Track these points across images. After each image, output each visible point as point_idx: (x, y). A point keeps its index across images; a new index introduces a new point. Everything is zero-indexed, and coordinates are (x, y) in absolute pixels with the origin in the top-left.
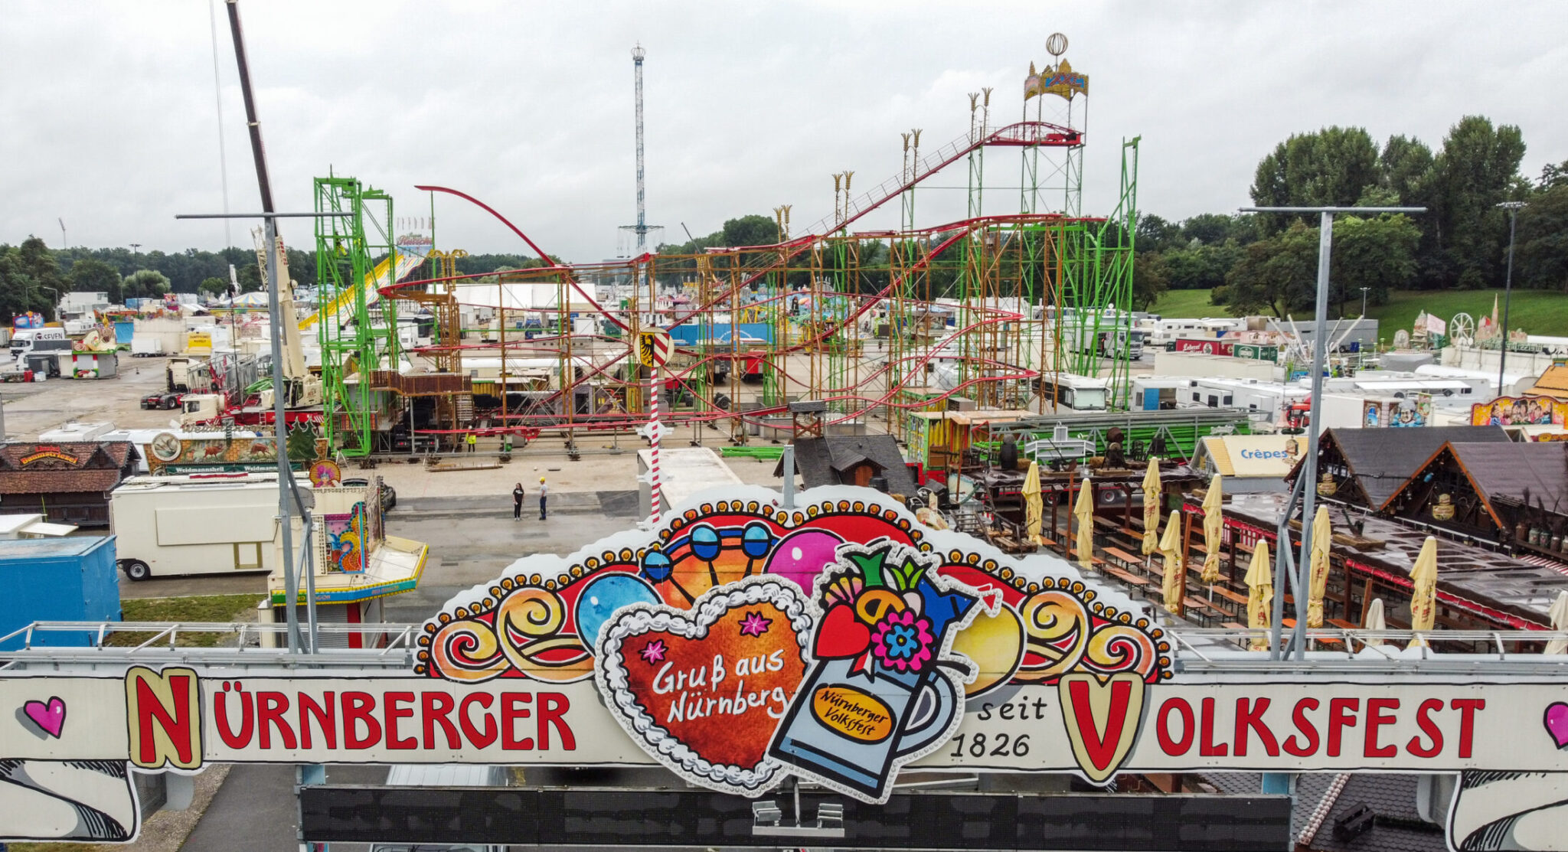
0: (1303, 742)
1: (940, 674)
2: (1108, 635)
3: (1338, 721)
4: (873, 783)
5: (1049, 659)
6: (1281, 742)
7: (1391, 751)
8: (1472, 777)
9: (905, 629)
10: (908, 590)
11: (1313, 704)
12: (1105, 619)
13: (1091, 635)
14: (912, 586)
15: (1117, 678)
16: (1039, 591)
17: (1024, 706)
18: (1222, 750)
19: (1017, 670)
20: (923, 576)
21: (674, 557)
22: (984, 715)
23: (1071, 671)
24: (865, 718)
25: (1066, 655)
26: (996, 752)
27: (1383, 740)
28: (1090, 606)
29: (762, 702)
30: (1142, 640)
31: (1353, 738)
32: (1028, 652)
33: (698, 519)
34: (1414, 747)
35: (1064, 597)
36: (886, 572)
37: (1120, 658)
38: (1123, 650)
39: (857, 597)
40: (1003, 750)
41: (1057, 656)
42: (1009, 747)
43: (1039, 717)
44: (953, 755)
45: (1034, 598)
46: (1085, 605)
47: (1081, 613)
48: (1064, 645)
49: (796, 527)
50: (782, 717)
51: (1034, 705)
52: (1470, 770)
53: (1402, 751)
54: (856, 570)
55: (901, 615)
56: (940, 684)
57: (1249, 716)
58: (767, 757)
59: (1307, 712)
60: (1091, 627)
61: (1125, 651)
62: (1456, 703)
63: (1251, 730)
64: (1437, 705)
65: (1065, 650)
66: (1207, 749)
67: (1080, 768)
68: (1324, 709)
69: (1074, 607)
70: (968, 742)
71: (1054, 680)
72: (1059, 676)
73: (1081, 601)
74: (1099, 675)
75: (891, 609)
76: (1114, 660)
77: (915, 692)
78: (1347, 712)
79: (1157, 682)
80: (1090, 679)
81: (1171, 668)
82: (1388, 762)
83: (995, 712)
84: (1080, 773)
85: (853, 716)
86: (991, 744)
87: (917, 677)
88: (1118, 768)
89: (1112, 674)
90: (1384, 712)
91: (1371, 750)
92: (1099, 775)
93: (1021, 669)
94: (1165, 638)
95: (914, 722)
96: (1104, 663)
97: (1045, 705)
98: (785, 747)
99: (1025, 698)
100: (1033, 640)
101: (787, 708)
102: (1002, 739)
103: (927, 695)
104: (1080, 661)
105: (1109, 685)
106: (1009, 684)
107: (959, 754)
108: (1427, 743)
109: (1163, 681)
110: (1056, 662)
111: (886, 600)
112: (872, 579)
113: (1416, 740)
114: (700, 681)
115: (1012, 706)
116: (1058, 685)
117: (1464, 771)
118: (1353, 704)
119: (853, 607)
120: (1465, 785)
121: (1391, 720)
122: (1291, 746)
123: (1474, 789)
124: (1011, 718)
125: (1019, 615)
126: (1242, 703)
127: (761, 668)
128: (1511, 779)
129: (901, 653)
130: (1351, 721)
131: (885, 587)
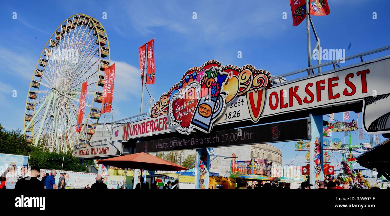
0: (309, 98)
1: (221, 96)
2: (257, 78)
3: (319, 88)
4: (207, 128)
5: (244, 88)
6: (302, 99)
7: (338, 96)
8: (369, 100)
9: (214, 87)
10: (215, 77)
11: (311, 85)
12: (256, 74)
13: (253, 79)
14: (216, 76)
15: (259, 89)
16: (242, 70)
17: (239, 102)
18: (286, 106)
19: (238, 93)
20: (218, 72)
21: (183, 83)
22: (231, 107)
23: (249, 90)
24: (207, 111)
25: (248, 86)
26: (234, 117)
27: (335, 92)
28: (253, 71)
29: (191, 111)
30: (265, 77)
31: (325, 93)
32: (240, 87)
33: (187, 74)
34: (346, 93)
35: (247, 70)
36: (212, 74)
37: (260, 84)
38: (260, 81)
39: (207, 81)
40: (235, 116)
41: (246, 87)
42: (236, 115)
43: (242, 105)
44: (225, 119)
45: (241, 73)
46: (252, 71)
47: (251, 73)
48: (247, 83)
49: (201, 70)
50: (193, 114)
51: (241, 102)
52: (368, 97)
53: (341, 95)
54: (207, 75)
55: (214, 83)
56: (221, 99)
57: (293, 93)
58: (191, 124)
59: (310, 88)
60: (253, 76)
61: (261, 81)
62: (358, 74)
63: (294, 97)
64: (352, 75)
65: (248, 85)
66: (282, 106)
67: (251, 118)
68: (315, 86)
69: (249, 72)
70: (228, 115)
71: (245, 94)
72: (246, 92)
73: (251, 70)
74: (255, 90)
75: (212, 82)
76: (258, 84)
77: (216, 102)
78: (322, 85)
79: (269, 88)
80: (253, 91)
81: (272, 83)
82: (337, 100)
83: (233, 105)
84: (251, 119)
85: (205, 111)
86: (232, 115)
87: (216, 98)
88: (260, 116)
89: (258, 89)
90: (334, 82)
91: (331, 97)
92: (255, 119)
93: (239, 92)
94: (270, 75)
95: (216, 110)
96: (256, 86)
97: (244, 101)
98: (194, 121)
99: (240, 100)
100: (241, 84)
101: (194, 111)
102: (235, 113)
103: (218, 102)
104: (251, 87)
105: (258, 92)
106: (236, 97)
107: (226, 119)
108: (350, 90)
109: (270, 88)
110: (246, 88)
111: (212, 80)
112: (209, 76)
113: (346, 90)
114: (182, 109)
115: (237, 103)
116: (246, 95)
117: (365, 98)
118: (323, 82)
119: (206, 84)
120: (367, 104)
121: (336, 85)
122: (306, 101)
123: (370, 105)
124: (236, 106)
125: (238, 78)
126: (291, 89)
127: (191, 103)
128: (385, 98)
129: (214, 93)
130: (323, 88)
131: (211, 78)
